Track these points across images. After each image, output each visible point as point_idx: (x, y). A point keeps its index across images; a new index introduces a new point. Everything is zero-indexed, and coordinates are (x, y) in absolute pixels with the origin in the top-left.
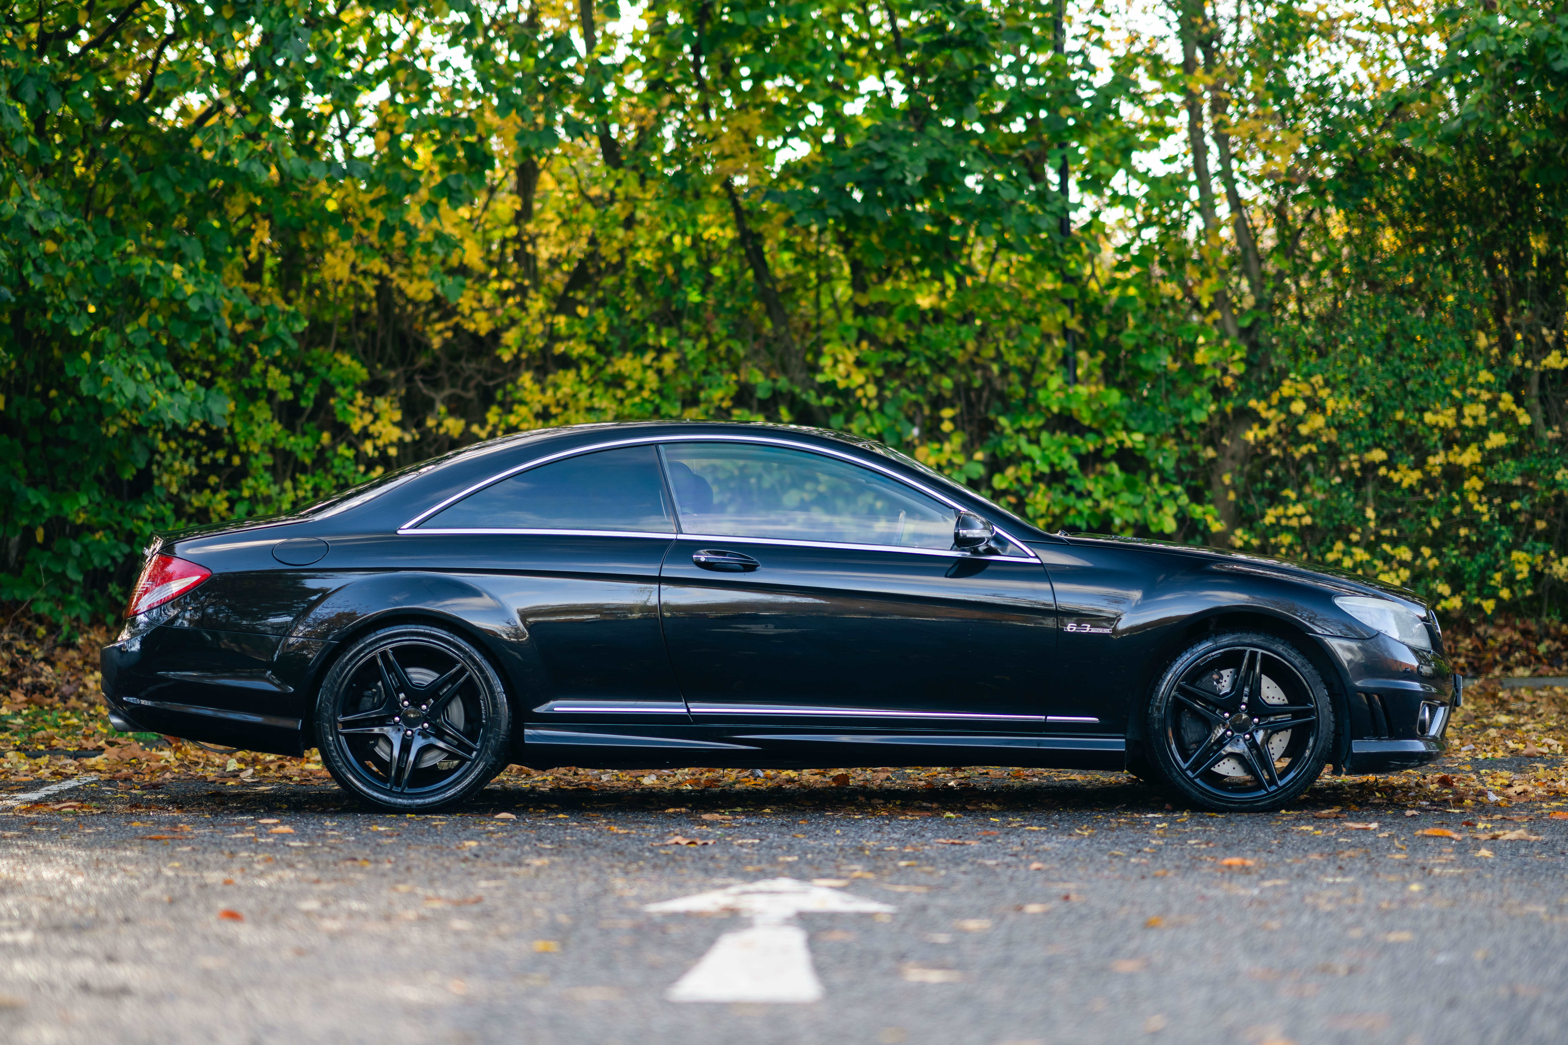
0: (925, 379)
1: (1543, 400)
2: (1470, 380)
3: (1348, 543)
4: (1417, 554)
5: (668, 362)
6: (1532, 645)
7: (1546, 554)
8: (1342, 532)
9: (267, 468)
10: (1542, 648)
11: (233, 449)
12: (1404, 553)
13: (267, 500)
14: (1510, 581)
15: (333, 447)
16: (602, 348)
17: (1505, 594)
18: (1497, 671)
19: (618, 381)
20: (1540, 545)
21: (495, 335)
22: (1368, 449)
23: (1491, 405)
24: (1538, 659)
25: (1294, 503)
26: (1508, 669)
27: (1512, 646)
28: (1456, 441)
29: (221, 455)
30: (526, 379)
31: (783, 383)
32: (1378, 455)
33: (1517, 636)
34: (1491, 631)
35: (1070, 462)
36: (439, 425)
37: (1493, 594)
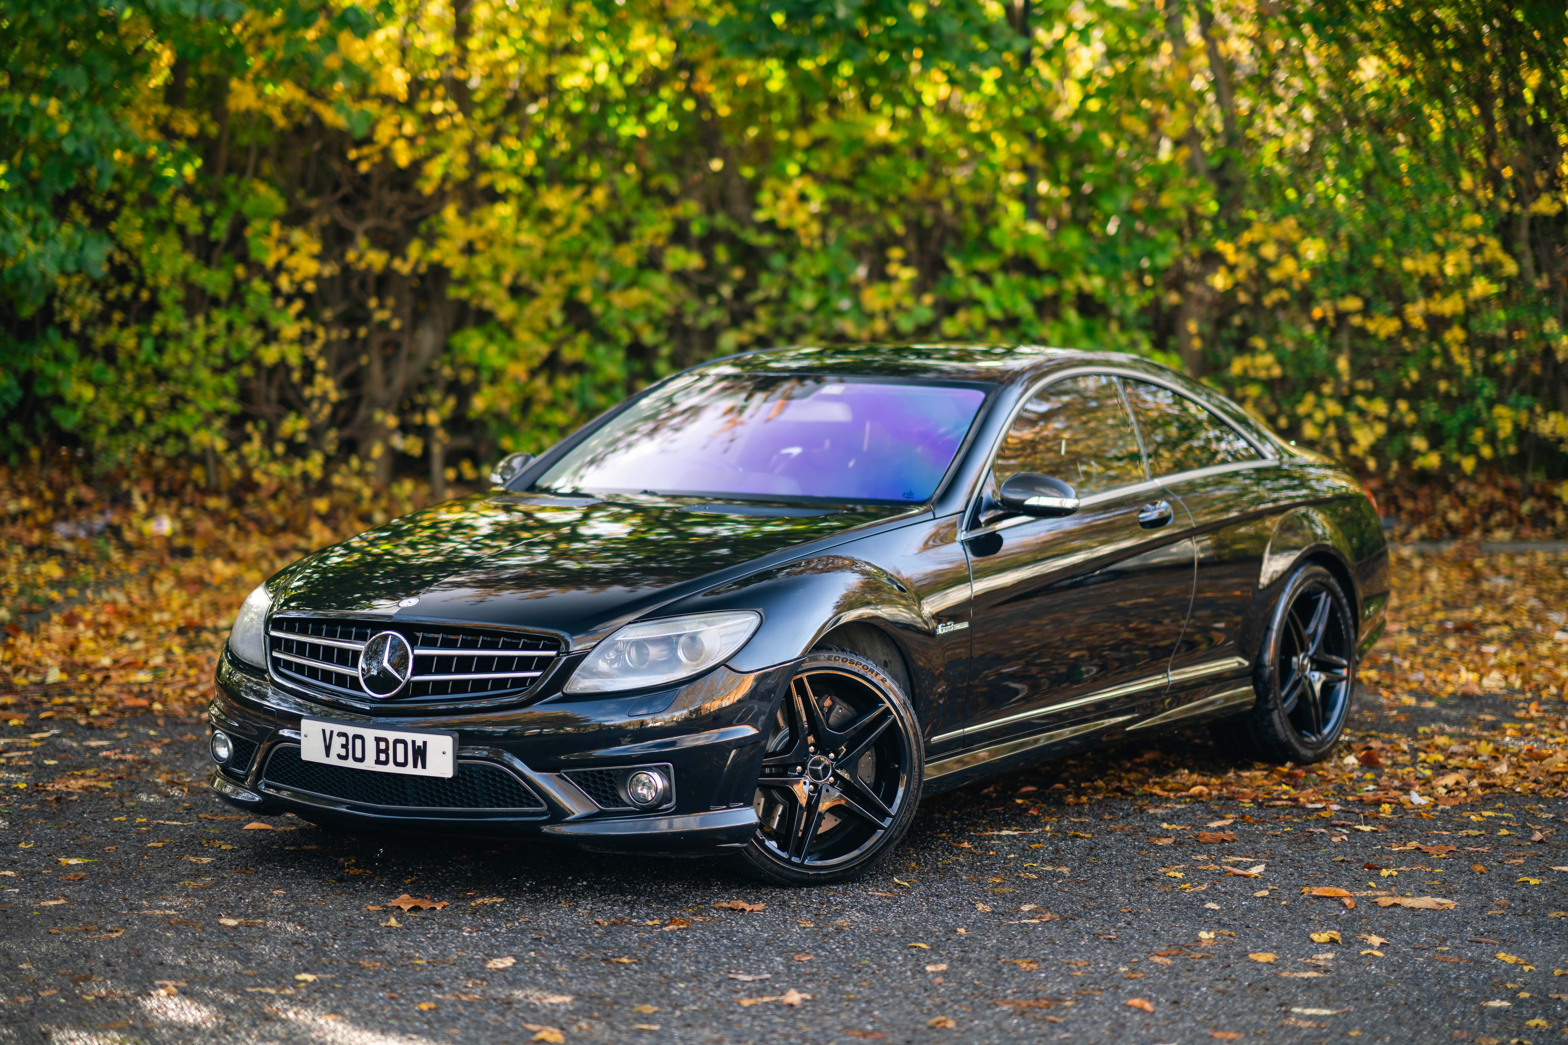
0: (871, 218)
1: (1533, 244)
2: (1454, 224)
3: (1319, 395)
4: (1393, 408)
5: (599, 195)
6: (1514, 504)
7: (1531, 410)
8: (1313, 385)
9: (178, 302)
10: (1526, 508)
11: (141, 283)
12: (1380, 407)
13: (178, 337)
14: (1491, 439)
15: (248, 280)
16: (531, 181)
17: (1486, 452)
18: (1476, 534)
19: (546, 216)
20: (1526, 400)
21: (416, 166)
22: (1343, 296)
23: (1477, 249)
24: (1521, 520)
25: (1263, 353)
26: (1487, 531)
27: (1491, 507)
28: (1437, 288)
29: (127, 290)
30: (450, 213)
31: (721, 220)
32: (1352, 304)
33: (1498, 495)
34: (1472, 488)
35: (1024, 308)
36: (360, 257)
37: (1474, 451)
